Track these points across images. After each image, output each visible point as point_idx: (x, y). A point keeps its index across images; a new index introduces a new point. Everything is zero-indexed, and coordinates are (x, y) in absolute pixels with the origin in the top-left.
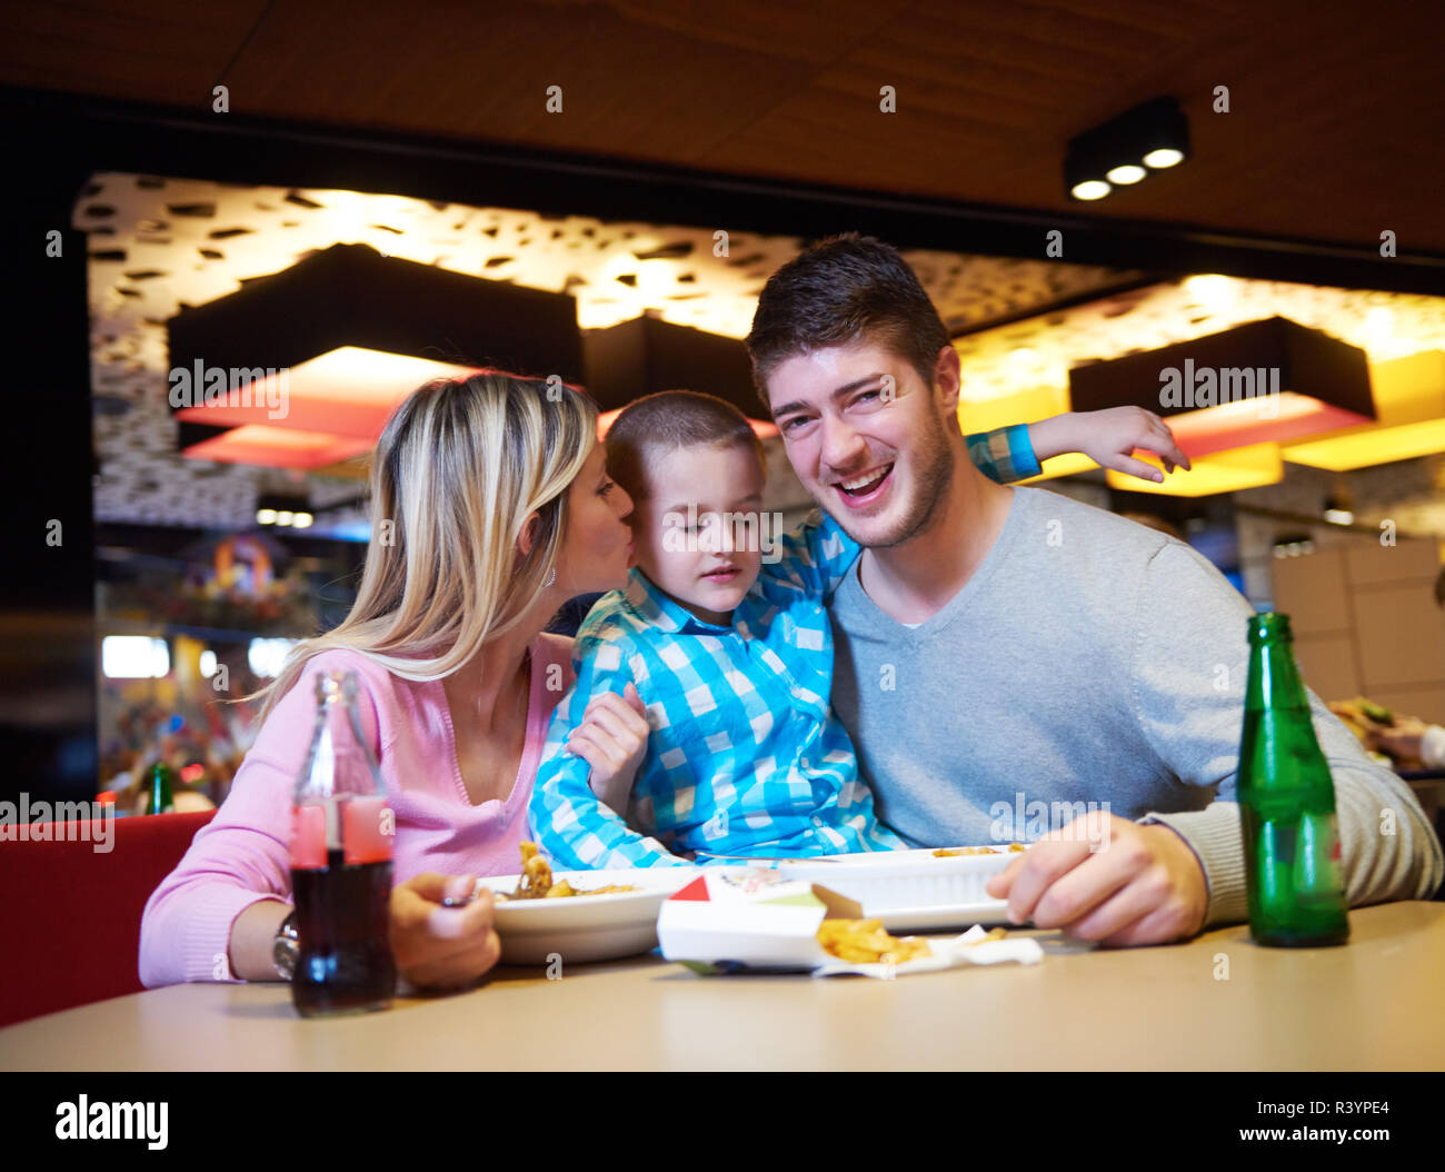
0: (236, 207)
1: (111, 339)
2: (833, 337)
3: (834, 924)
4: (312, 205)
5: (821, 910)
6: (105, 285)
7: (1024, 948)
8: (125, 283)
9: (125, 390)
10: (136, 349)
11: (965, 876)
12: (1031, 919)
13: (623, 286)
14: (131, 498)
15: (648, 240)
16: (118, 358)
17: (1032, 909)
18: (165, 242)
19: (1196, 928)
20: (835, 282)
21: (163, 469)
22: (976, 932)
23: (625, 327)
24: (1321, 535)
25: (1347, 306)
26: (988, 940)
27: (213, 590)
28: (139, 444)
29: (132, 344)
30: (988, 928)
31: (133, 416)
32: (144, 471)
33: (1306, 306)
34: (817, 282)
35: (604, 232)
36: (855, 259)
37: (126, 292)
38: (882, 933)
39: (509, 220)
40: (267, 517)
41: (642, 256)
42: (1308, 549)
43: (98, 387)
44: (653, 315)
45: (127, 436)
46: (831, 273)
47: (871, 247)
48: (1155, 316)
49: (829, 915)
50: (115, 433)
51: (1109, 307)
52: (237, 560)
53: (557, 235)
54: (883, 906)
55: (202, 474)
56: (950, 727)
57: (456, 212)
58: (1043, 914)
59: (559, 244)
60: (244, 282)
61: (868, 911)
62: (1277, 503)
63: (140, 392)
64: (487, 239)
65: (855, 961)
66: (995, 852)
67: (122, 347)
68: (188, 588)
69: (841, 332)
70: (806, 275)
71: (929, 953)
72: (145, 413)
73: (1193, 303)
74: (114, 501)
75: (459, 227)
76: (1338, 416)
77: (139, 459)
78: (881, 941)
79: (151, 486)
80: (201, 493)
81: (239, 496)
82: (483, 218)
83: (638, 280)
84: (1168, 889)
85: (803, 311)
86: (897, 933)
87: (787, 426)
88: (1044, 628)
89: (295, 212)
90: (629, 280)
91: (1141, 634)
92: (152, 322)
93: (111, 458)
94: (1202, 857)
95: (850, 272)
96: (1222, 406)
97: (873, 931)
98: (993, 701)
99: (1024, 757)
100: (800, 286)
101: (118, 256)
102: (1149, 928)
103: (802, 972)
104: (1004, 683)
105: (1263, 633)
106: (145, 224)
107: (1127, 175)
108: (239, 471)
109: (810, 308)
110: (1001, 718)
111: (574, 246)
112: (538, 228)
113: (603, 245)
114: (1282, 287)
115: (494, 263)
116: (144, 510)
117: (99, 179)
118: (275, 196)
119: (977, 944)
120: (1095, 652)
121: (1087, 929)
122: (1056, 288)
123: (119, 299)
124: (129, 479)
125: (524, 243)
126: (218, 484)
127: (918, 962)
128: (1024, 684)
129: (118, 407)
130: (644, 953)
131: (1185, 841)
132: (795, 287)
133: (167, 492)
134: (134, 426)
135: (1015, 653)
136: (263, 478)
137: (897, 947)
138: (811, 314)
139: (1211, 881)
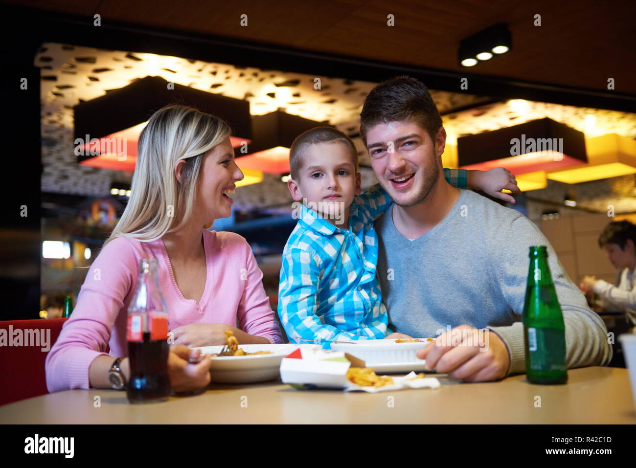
0: (105, 60)
1: (49, 114)
2: (399, 117)
3: (354, 370)
4: (138, 59)
5: (348, 364)
6: (48, 91)
7: (432, 382)
8: (56, 90)
9: (55, 136)
10: (60, 119)
11: (408, 351)
12: (435, 369)
13: (269, 98)
14: (56, 182)
15: (280, 79)
16: (52, 122)
17: (435, 365)
18: (74, 73)
19: (504, 375)
20: (401, 95)
21: (71, 170)
22: (412, 375)
23: (270, 115)
24: (562, 211)
25: (576, 114)
26: (417, 378)
27: (90, 222)
28: (60, 159)
29: (58, 116)
30: (417, 373)
31: (58, 147)
32: (63, 171)
33: (559, 113)
34: (392, 94)
35: (262, 75)
36: (409, 86)
37: (56, 94)
38: (373, 374)
39: (222, 68)
40: (115, 191)
41: (278, 85)
42: (557, 216)
43: (44, 134)
44: (281, 110)
45: (55, 156)
46: (399, 91)
47: (415, 83)
48: (495, 116)
49: (352, 366)
50: (50, 154)
51: (475, 112)
52: (101, 209)
53: (242, 75)
54: (374, 362)
55: (87, 173)
56: (422, 282)
57: (199, 64)
58: (440, 367)
59: (243, 79)
60: (107, 91)
61: (368, 365)
62: (544, 197)
63: (61, 137)
64: (212, 76)
65: (361, 385)
66: (421, 341)
67: (54, 117)
68: (80, 221)
69: (401, 115)
70: (389, 91)
71: (392, 383)
72: (64, 146)
73: (511, 111)
74: (49, 183)
75: (200, 71)
76: (571, 161)
77: (60, 166)
78: (372, 377)
79: (66, 177)
80: (86, 181)
81: (103, 182)
82: (210, 67)
83: (276, 95)
84: (492, 358)
85: (387, 105)
86: (379, 374)
87: (373, 153)
88: (467, 246)
89: (130, 62)
90: (272, 95)
91: (505, 249)
92: (67, 107)
93: (48, 165)
94: (508, 345)
95: (407, 91)
96: (522, 155)
97: (369, 373)
98: (441, 273)
99: (451, 298)
100: (386, 95)
101: (54, 78)
102: (483, 375)
103: (339, 389)
104: (446, 267)
105: (536, 253)
106: (65, 65)
107: (485, 56)
108: (103, 172)
109: (389, 104)
110: (443, 281)
111: (249, 80)
112: (234, 72)
113: (261, 80)
114: (549, 105)
115: (215, 86)
116: (62, 188)
117: (46, 45)
118: (122, 55)
119: (413, 379)
120: (486, 256)
121: (458, 373)
122: (453, 103)
123: (53, 97)
124: (56, 174)
125: (228, 78)
126: (94, 177)
127: (388, 387)
128: (455, 268)
129: (52, 143)
130: (274, 379)
131: (502, 339)
132: (384, 95)
133: (72, 179)
134: (59, 151)
135: (454, 255)
136: (113, 175)
137: (380, 380)
138: (390, 106)
139: (512, 356)
